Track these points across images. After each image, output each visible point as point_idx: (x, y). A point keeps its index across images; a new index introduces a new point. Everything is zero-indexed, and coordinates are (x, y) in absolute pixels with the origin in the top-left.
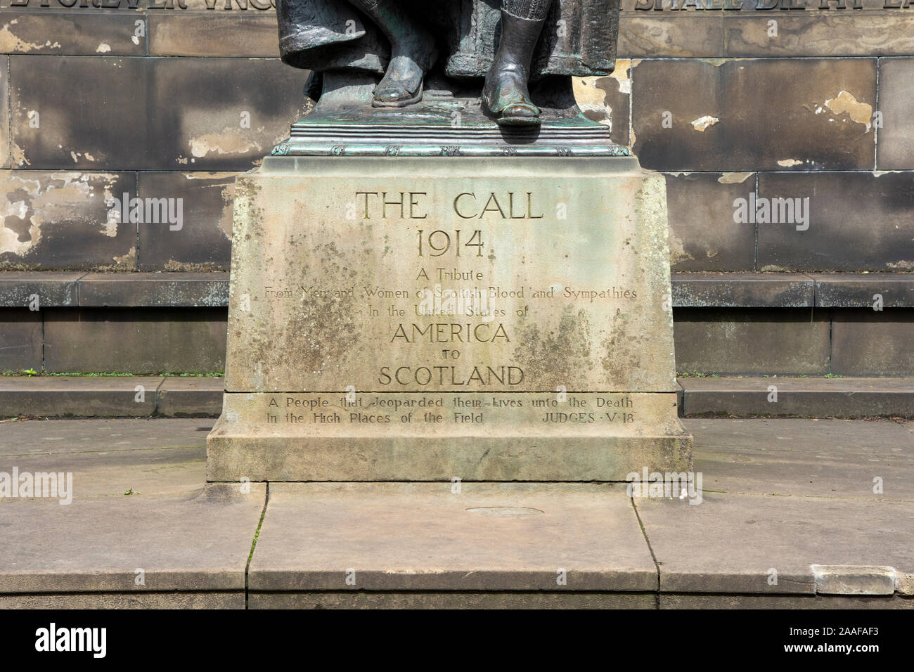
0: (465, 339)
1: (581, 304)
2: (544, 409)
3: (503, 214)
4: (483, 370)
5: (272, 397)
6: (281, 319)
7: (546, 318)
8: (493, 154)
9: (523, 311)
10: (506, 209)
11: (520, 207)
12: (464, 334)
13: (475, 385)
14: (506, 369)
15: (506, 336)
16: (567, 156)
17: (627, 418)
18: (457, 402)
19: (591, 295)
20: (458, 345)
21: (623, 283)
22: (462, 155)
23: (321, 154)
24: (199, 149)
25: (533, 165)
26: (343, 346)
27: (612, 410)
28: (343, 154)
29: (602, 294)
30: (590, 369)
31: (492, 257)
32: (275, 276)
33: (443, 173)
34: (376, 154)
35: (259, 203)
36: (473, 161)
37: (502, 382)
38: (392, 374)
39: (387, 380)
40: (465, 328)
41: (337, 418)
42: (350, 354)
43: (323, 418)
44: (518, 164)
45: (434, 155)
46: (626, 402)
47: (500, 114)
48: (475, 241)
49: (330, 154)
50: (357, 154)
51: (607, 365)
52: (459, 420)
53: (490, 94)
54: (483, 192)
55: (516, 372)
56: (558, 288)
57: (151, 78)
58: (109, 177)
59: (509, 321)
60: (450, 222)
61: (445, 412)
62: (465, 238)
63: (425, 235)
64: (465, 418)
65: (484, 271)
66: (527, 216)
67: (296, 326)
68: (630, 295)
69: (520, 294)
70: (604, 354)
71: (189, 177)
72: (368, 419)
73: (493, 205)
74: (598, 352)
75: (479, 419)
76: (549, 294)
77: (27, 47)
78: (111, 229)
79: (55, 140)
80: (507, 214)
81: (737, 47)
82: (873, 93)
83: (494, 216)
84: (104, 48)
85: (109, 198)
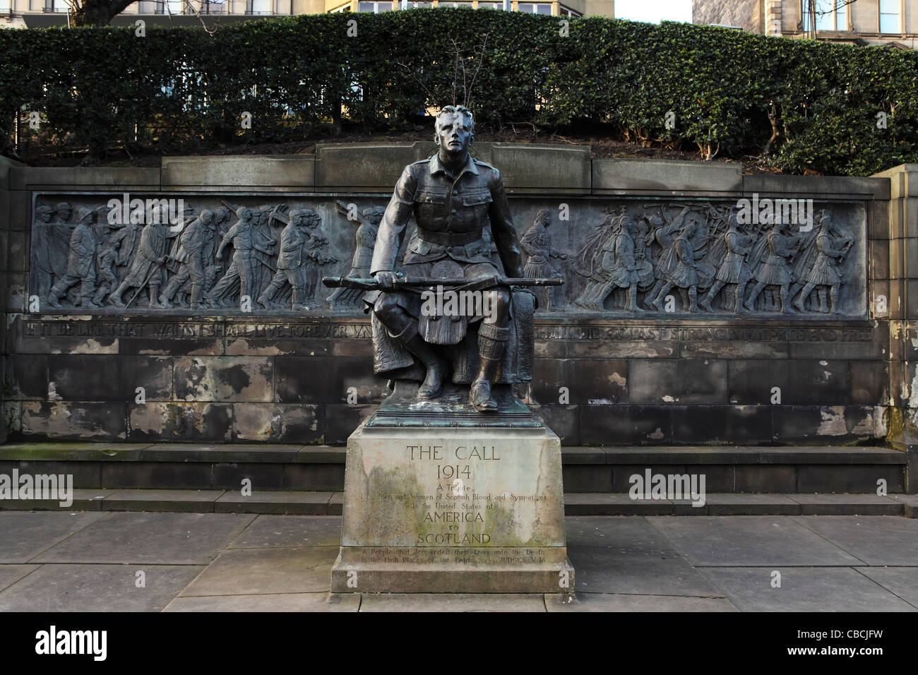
0: (461, 520)
1: (519, 503)
2: (500, 556)
3: (480, 458)
4: (470, 536)
5: (365, 548)
8: (475, 426)
9: (490, 507)
10: (482, 455)
11: (489, 455)
12: (460, 518)
13: (466, 543)
14: (481, 536)
15: (481, 519)
16: (512, 426)
17: (541, 561)
18: (457, 552)
19: (523, 499)
20: (457, 523)
21: (539, 493)
22: (460, 426)
23: (390, 425)
25: (495, 432)
27: (534, 556)
28: (401, 426)
29: (529, 498)
30: (524, 535)
31: (474, 479)
33: (451, 436)
34: (418, 426)
35: (359, 451)
36: (465, 430)
37: (479, 542)
38: (424, 538)
39: (422, 541)
40: (461, 515)
41: (396, 560)
42: (403, 528)
43: (389, 560)
44: (487, 431)
45: (446, 426)
46: (541, 552)
47: (479, 405)
48: (466, 471)
49: (395, 426)
50: (408, 426)
52: (458, 561)
53: (474, 394)
54: (470, 447)
55: (486, 538)
56: (508, 496)
57: (331, 366)
58: (314, 406)
59: (483, 511)
60: (453, 461)
61: (451, 557)
62: (461, 469)
63: (441, 468)
64: (460, 560)
65: (471, 486)
66: (492, 459)
68: (543, 498)
69: (489, 498)
70: (531, 528)
72: (412, 561)
73: (475, 453)
74: (528, 527)
75: (468, 561)
76: (503, 498)
77: (282, 353)
78: (314, 427)
79: (292, 391)
80: (482, 457)
81: (572, 354)
82: (626, 373)
83: (475, 459)
84: (312, 353)
85: (313, 414)
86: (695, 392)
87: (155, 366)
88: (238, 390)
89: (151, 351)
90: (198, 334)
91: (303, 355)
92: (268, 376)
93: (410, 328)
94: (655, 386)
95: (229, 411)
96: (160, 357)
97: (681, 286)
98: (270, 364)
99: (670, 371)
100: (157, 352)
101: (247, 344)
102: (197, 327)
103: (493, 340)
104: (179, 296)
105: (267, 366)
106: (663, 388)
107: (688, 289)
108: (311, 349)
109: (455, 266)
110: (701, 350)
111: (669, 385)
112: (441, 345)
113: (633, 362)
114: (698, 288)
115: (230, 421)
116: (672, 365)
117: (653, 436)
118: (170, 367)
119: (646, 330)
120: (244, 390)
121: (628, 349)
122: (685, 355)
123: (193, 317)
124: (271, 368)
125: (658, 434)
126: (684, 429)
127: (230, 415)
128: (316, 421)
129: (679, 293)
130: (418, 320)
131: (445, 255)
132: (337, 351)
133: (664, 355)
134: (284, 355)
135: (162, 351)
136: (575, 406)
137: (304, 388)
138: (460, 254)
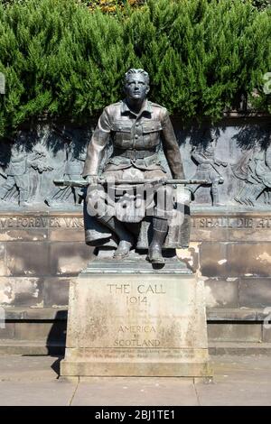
1: (178, 320)
2: (166, 354)
3: (153, 292)
4: (147, 341)
5: (81, 350)
6: (84, 325)
7: (167, 324)
9: (160, 322)
11: (159, 290)
12: (141, 330)
13: (144, 346)
14: (154, 341)
15: (154, 330)
16: (174, 274)
17: (192, 357)
18: (139, 351)
19: (181, 318)
20: (139, 333)
21: (191, 314)
22: (141, 273)
23: (97, 273)
24: (64, 270)
26: (103, 333)
27: (188, 354)
28: (103, 273)
29: (185, 317)
30: (181, 341)
31: (150, 305)
32: (82, 311)
33: (135, 279)
34: (114, 273)
36: (144, 275)
37: (153, 345)
38: (118, 342)
39: (117, 344)
41: (101, 356)
42: (105, 335)
43: (97, 356)
44: (158, 276)
45: (132, 273)
46: (192, 351)
47: (153, 261)
48: (144, 300)
49: (100, 273)
50: (108, 273)
51: (186, 340)
52: (139, 357)
53: (150, 254)
54: (147, 285)
55: (157, 342)
56: (171, 315)
57: (49, 248)
58: (36, 279)
59: (155, 325)
60: (136, 294)
61: (135, 354)
62: (141, 299)
63: (129, 298)
64: (141, 356)
65: (147, 310)
66: (161, 292)
67: (88, 327)
68: (193, 317)
69: (159, 317)
70: (185, 336)
71: (61, 278)
72: (111, 357)
73: (150, 289)
75: (146, 357)
76: (168, 317)
77: (12, 239)
78: (36, 295)
79: (20, 267)
80: (155, 292)
81: (232, 238)
83: (150, 292)
84: (35, 239)
85: (35, 285)
91: (28, 240)
98: (4, 247)
103: (162, 219)
108: (34, 235)
109: (138, 172)
112: (129, 223)
124: (4, 250)
128: (38, 290)
131: (131, 165)
132: (54, 237)
134: (14, 240)
136: (234, 279)
137: (28, 266)
138: (141, 164)
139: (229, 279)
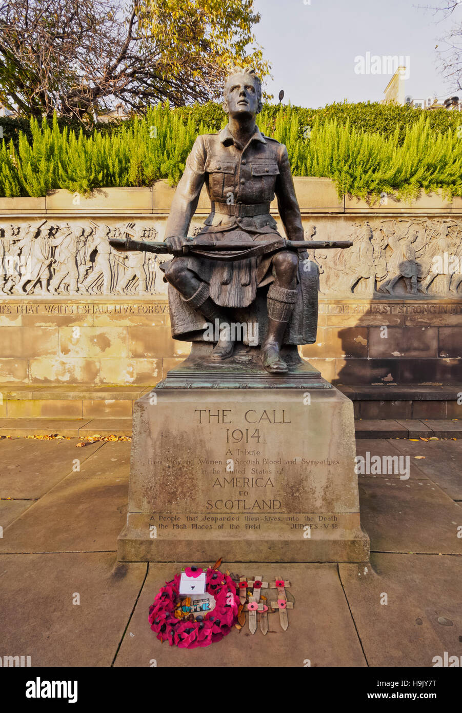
0: (251, 485)
1: (311, 467)
2: (292, 522)
3: (270, 421)
4: (260, 502)
5: (152, 515)
7: (292, 475)
8: (265, 388)
9: (281, 471)
10: (272, 418)
11: (279, 418)
12: (250, 483)
14: (272, 501)
15: (272, 484)
16: (301, 388)
17: (335, 527)
18: (247, 518)
19: (316, 463)
20: (247, 489)
21: (332, 456)
22: (250, 388)
23: (181, 388)
24: (179, 352)
25: (285, 393)
27: (327, 522)
28: (191, 388)
29: (321, 463)
30: (316, 501)
31: (265, 443)
34: (207, 388)
35: (145, 415)
36: (255, 392)
37: (270, 508)
38: (213, 503)
39: (210, 507)
40: (251, 480)
41: (185, 527)
42: (193, 493)
43: (178, 527)
44: (277, 393)
45: (236, 388)
46: (334, 518)
47: (268, 367)
48: (256, 435)
49: (185, 388)
50: (198, 388)
51: (324, 499)
52: (248, 528)
53: (263, 355)
54: (260, 410)
55: (277, 504)
56: (299, 460)
58: (155, 360)
59: (273, 477)
60: (242, 425)
61: (241, 524)
62: (250, 434)
63: (230, 433)
64: (250, 527)
65: (261, 450)
66: (282, 422)
68: (336, 463)
69: (278, 462)
70: (322, 494)
71: (177, 360)
72: (201, 527)
73: (265, 416)
74: (319, 493)
75: (258, 528)
76: (294, 463)
77: (133, 324)
78: (155, 374)
79: (140, 350)
80: (272, 421)
81: (330, 323)
82: (367, 336)
83: (265, 422)
84: (154, 324)
85: (155, 365)
86: (415, 349)
87: (46, 334)
88: (103, 350)
89: (43, 324)
90: (75, 312)
91: (147, 325)
92: (124, 339)
93: (201, 291)
94: (387, 345)
95: (98, 365)
96: (50, 328)
97: (406, 276)
98: (125, 332)
99: (398, 336)
100: (47, 324)
101: (109, 318)
102: (75, 308)
103: (282, 302)
104: (62, 286)
105: (122, 333)
106: (393, 347)
107: (411, 278)
108: (151, 321)
109: (246, 235)
110: (419, 320)
111: (398, 345)
112: (232, 308)
113: (372, 330)
114: (418, 277)
115: (98, 371)
116: (400, 331)
117: (386, 379)
118: (57, 334)
119: (381, 307)
120: (107, 349)
121: (369, 320)
122: (408, 324)
123: (71, 300)
124: (126, 335)
125: (389, 377)
126: (407, 375)
127: (98, 367)
128: (157, 370)
129: (404, 281)
130: (209, 284)
131: (236, 225)
133: (394, 324)
134: (135, 326)
135: (51, 323)
136: (332, 359)
137: (148, 348)
138: (249, 225)
139: (328, 359)
